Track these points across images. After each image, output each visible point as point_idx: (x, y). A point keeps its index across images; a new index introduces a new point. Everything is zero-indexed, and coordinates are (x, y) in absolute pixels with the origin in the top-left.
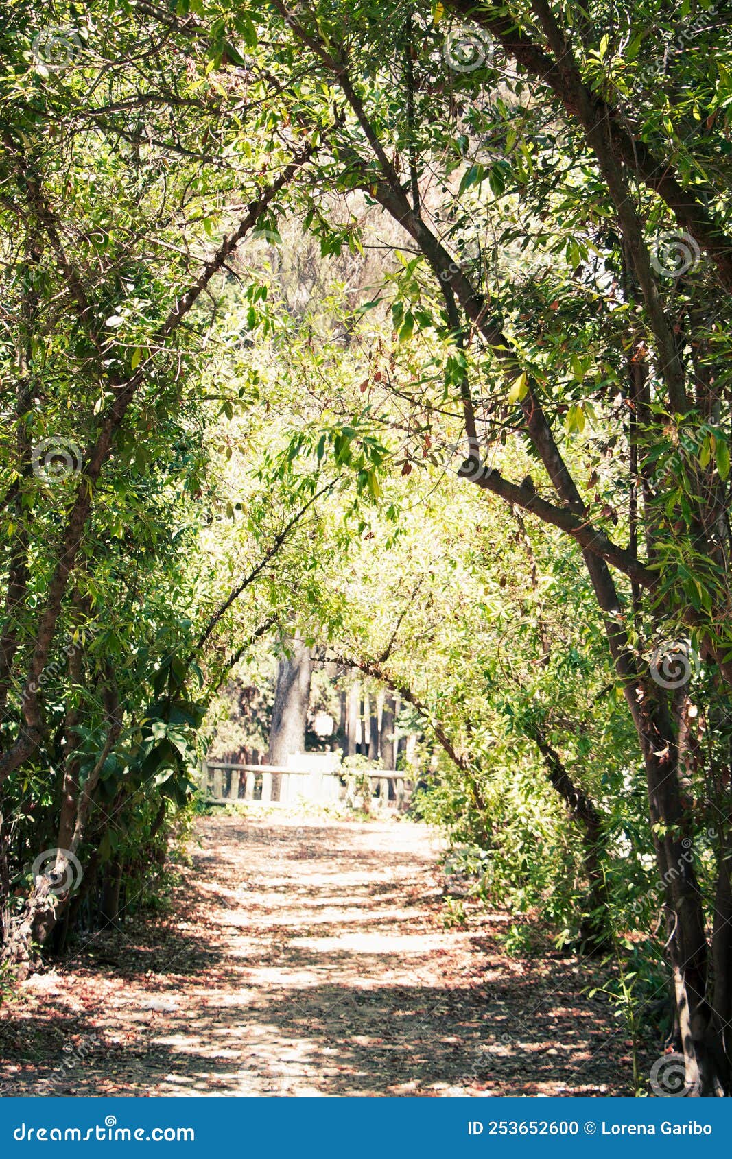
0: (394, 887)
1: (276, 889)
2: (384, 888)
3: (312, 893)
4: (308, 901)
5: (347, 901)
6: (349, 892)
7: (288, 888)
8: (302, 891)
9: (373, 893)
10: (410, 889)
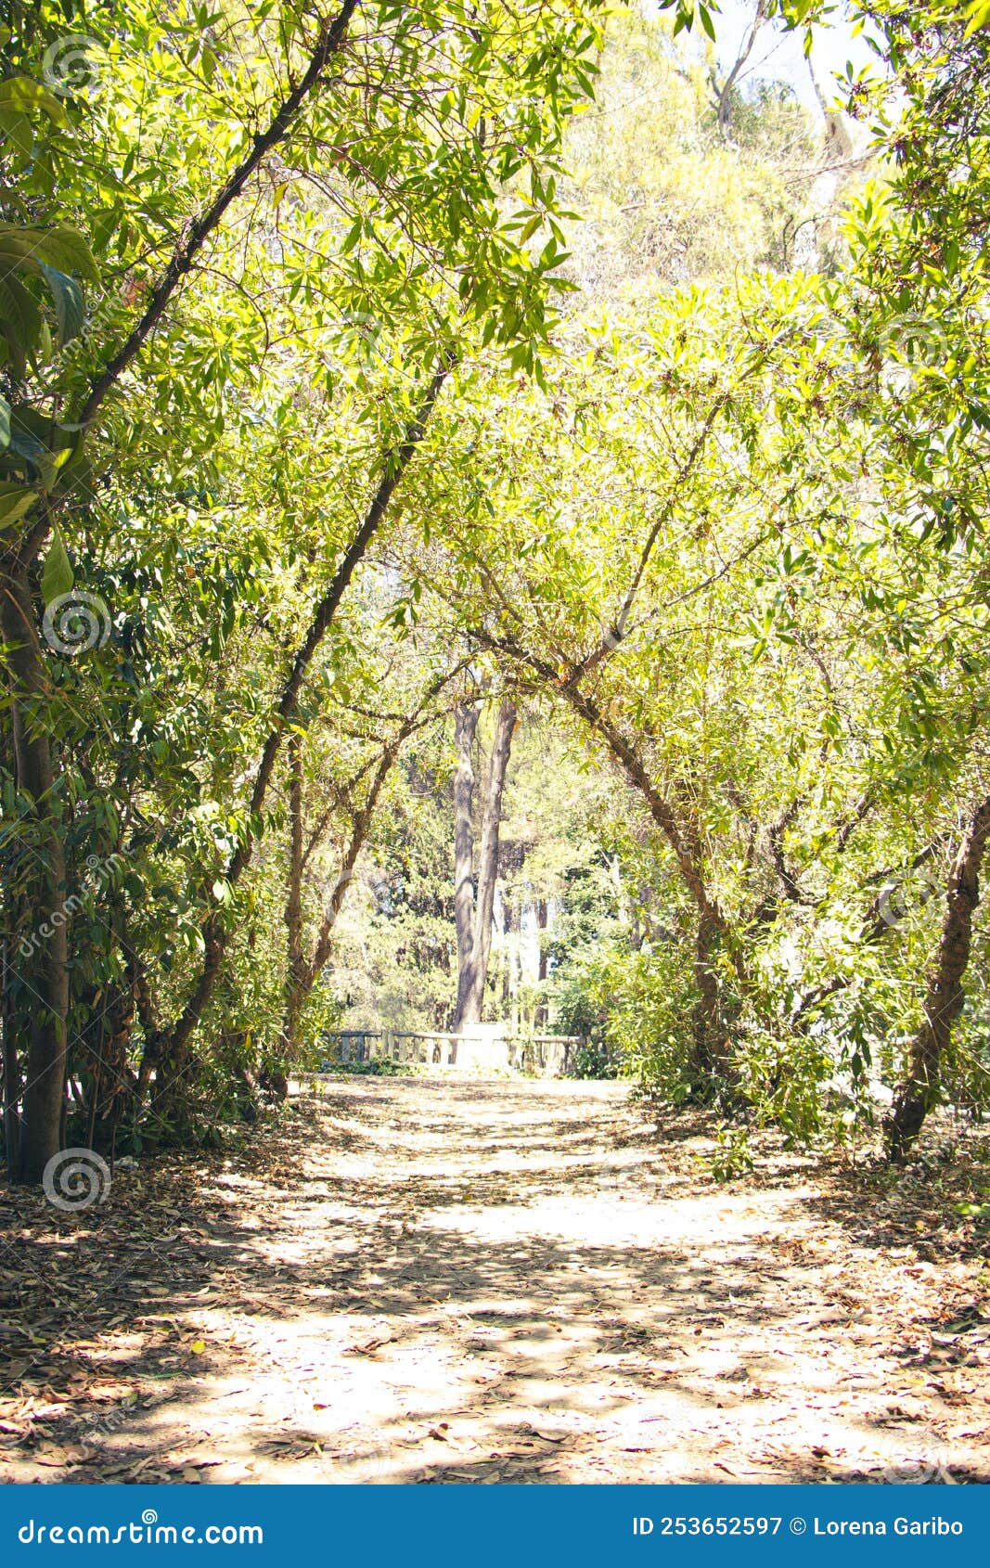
0: (587, 1124)
1: (432, 1128)
2: (574, 1127)
3: (478, 1132)
4: (474, 1142)
5: (529, 1142)
6: (528, 1131)
7: (447, 1128)
8: (467, 1130)
9: (560, 1133)
10: (609, 1126)
